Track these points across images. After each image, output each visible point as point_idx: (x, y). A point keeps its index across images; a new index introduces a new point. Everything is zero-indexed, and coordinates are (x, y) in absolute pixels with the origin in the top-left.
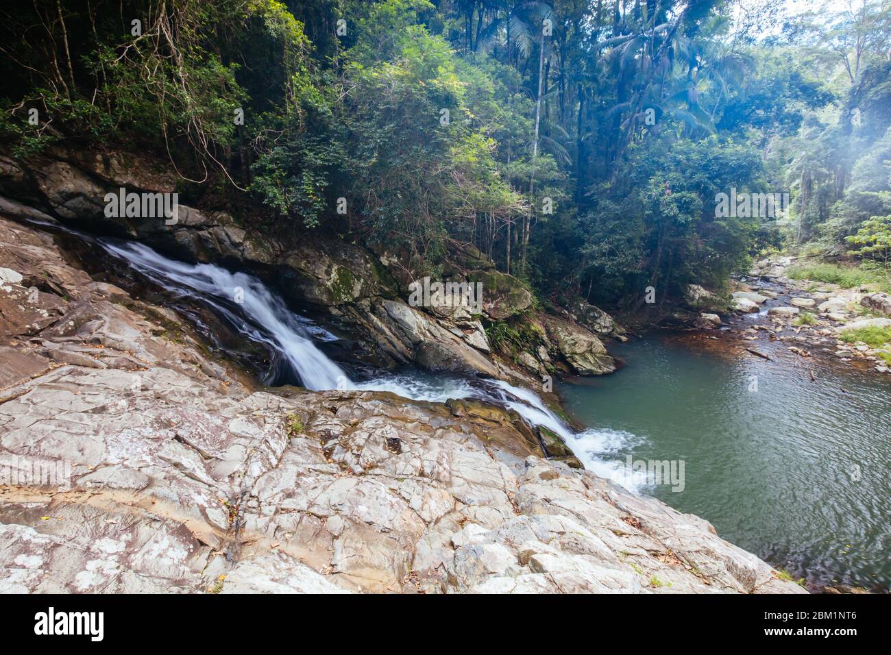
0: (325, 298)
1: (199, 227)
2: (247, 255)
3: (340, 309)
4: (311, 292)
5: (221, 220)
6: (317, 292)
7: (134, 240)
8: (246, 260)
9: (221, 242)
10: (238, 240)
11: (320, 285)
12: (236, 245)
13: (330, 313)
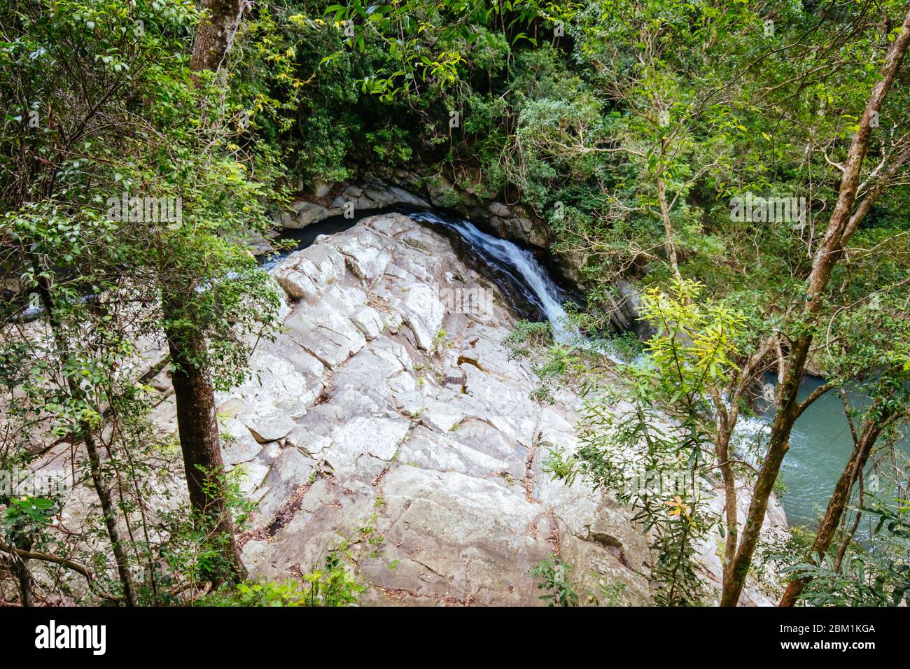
0: (575, 278)
1: (505, 217)
2: (532, 241)
3: (584, 285)
4: (568, 273)
5: (518, 214)
6: (571, 273)
7: (467, 220)
8: (530, 243)
9: (516, 228)
10: (527, 230)
11: (575, 268)
12: (526, 233)
13: (577, 287)
